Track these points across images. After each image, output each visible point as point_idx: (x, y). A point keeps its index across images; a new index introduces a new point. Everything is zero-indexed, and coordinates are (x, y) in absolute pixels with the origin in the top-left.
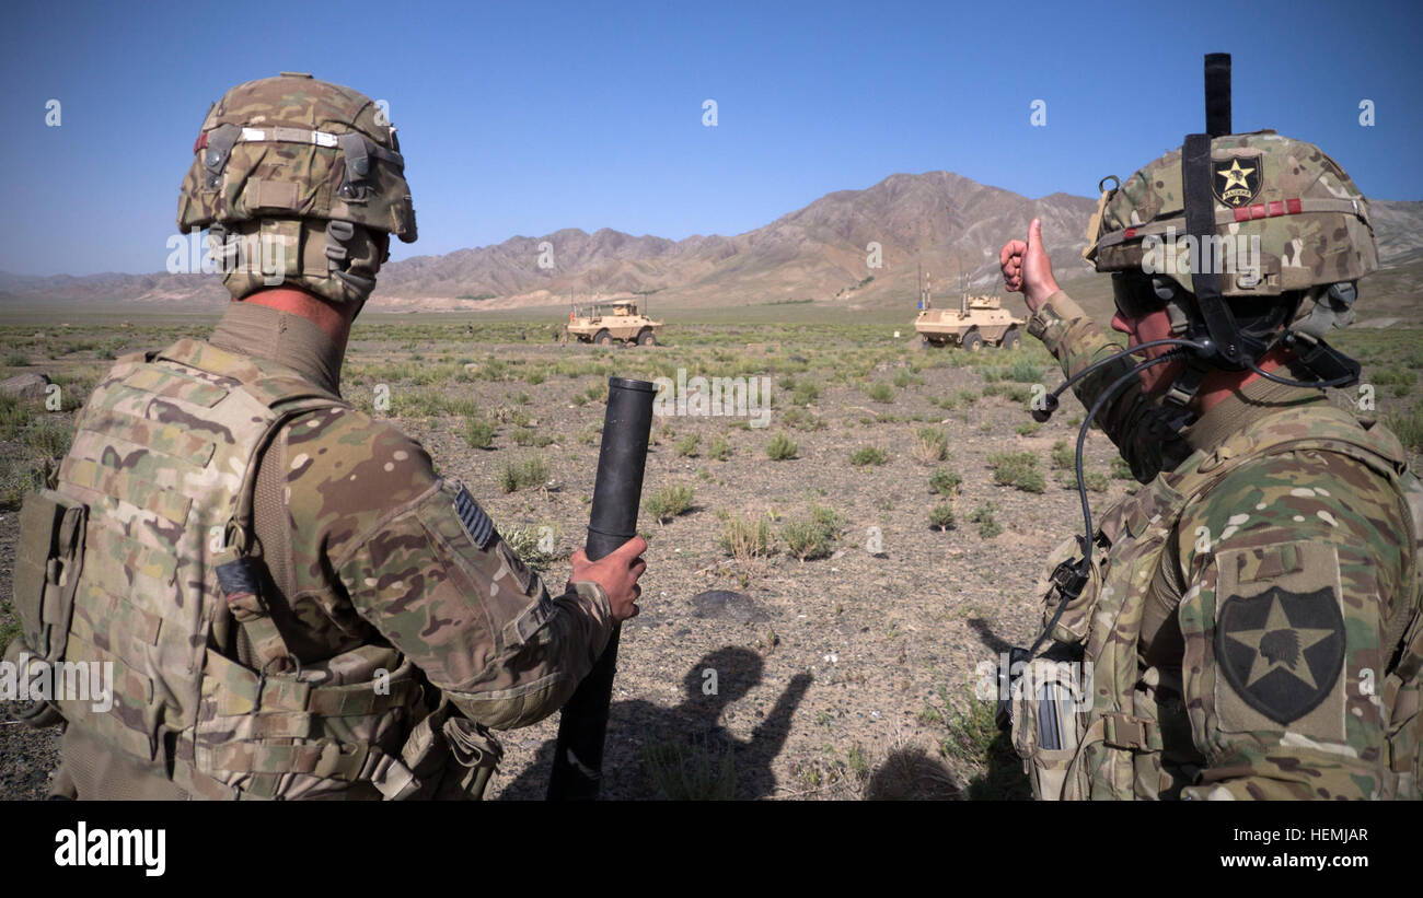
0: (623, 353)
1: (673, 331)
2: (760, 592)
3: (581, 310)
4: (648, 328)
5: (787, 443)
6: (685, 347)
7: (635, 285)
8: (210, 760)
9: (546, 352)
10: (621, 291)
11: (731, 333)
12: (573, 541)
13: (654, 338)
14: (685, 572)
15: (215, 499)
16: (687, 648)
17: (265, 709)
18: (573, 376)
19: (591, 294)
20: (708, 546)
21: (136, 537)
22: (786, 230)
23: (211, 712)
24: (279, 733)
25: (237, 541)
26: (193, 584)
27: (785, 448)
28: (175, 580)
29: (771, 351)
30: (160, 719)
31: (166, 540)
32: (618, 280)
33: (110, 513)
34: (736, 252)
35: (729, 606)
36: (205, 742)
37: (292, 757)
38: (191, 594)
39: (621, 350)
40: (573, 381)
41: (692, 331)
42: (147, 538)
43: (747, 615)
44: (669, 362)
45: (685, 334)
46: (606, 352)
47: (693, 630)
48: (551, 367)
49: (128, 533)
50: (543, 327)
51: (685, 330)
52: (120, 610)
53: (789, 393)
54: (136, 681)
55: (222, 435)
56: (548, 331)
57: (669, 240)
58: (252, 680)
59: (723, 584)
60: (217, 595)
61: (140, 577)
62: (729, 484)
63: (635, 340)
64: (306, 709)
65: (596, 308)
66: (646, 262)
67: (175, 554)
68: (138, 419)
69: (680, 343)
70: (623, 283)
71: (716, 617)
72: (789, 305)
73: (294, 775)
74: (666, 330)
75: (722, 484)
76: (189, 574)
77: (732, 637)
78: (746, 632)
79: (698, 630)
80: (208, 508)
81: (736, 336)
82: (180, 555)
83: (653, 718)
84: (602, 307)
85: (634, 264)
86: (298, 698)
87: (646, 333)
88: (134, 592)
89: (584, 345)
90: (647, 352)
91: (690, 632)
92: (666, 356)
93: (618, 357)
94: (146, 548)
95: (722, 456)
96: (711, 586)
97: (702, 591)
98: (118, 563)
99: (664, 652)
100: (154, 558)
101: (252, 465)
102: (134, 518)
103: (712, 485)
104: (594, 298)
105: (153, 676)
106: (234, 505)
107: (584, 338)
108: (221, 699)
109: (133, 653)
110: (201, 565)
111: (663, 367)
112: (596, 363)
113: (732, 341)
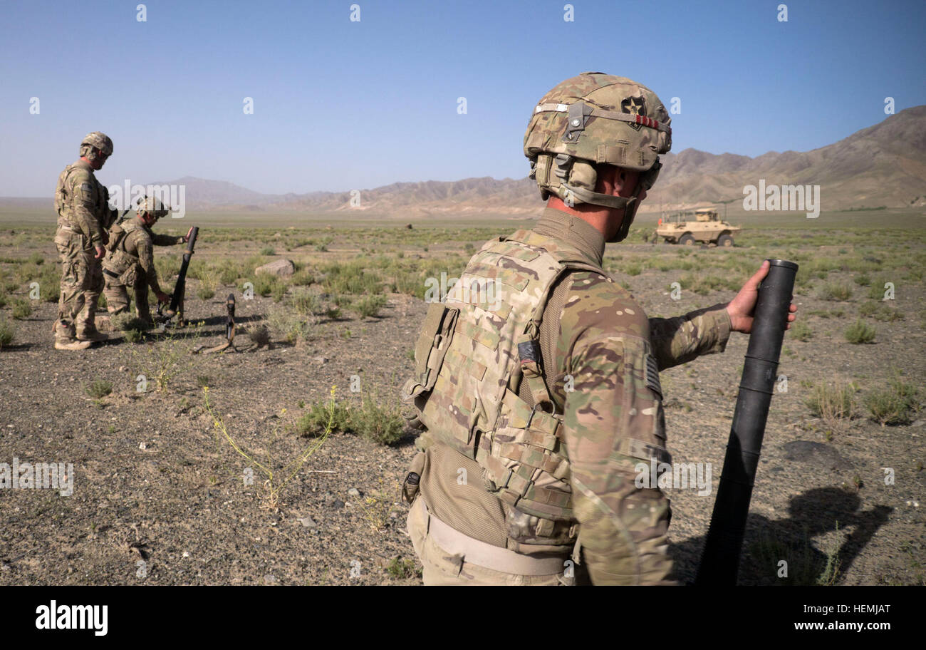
0: (705, 252)
1: (749, 235)
2: (844, 446)
3: (668, 216)
4: (726, 232)
5: (865, 330)
6: (760, 248)
7: (715, 196)
8: (500, 451)
9: (639, 251)
10: (701, 200)
11: (804, 237)
12: (678, 395)
13: (731, 239)
14: (775, 425)
15: (524, 308)
16: (781, 481)
17: (532, 428)
18: (664, 270)
19: (677, 203)
20: (795, 407)
21: (481, 325)
22: (860, 145)
23: (504, 424)
24: (538, 444)
25: (532, 332)
26: (505, 352)
27: (863, 334)
28: (497, 348)
29: (844, 253)
30: (476, 424)
31: (496, 327)
32: (700, 191)
33: (470, 313)
34: (810, 165)
35: (816, 453)
36: (499, 440)
37: (543, 460)
38: (504, 356)
39: (703, 250)
40: (664, 274)
41: (767, 234)
42: (487, 326)
43: (833, 462)
44: (747, 260)
45: (760, 237)
46: (690, 251)
47: (785, 468)
48: (645, 263)
49: (477, 324)
50: (635, 230)
51: (761, 234)
52: (466, 363)
53: (864, 288)
54: (468, 399)
55: (533, 276)
56: (638, 234)
57: (746, 157)
58: (529, 410)
59: (808, 437)
60: (516, 361)
61: (479, 346)
62: (812, 361)
63: (715, 242)
64: (554, 434)
65: (681, 215)
66: (725, 176)
67: (499, 335)
68: (492, 266)
69: (756, 245)
70: (704, 194)
71: (805, 461)
72: (861, 212)
73: (543, 471)
74: (743, 234)
75: (804, 360)
76: (504, 346)
77: (820, 477)
78: (832, 475)
79: (789, 469)
80: (519, 313)
81: (811, 240)
82: (501, 336)
83: (755, 527)
84: (686, 214)
85: (714, 178)
86: (551, 426)
87: (726, 236)
88: (475, 353)
89: (671, 245)
90: (726, 252)
91: (783, 470)
92: (743, 255)
93: (701, 256)
94: (486, 331)
95: (804, 338)
96: (799, 437)
97: (792, 440)
98: (469, 339)
99: (761, 482)
100: (489, 336)
101: (546, 293)
102: (482, 316)
103: (795, 361)
104: (679, 207)
105: (478, 398)
106: (534, 312)
107: (670, 240)
108: (511, 418)
109: (469, 385)
110: (511, 343)
111: (743, 264)
112: (682, 260)
113: (806, 244)
